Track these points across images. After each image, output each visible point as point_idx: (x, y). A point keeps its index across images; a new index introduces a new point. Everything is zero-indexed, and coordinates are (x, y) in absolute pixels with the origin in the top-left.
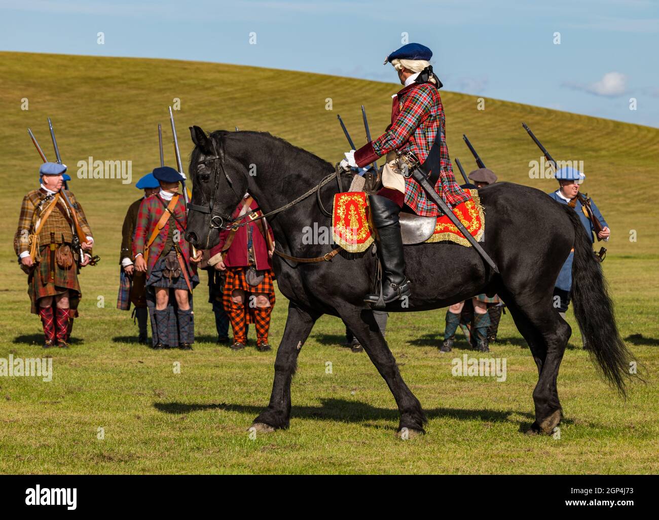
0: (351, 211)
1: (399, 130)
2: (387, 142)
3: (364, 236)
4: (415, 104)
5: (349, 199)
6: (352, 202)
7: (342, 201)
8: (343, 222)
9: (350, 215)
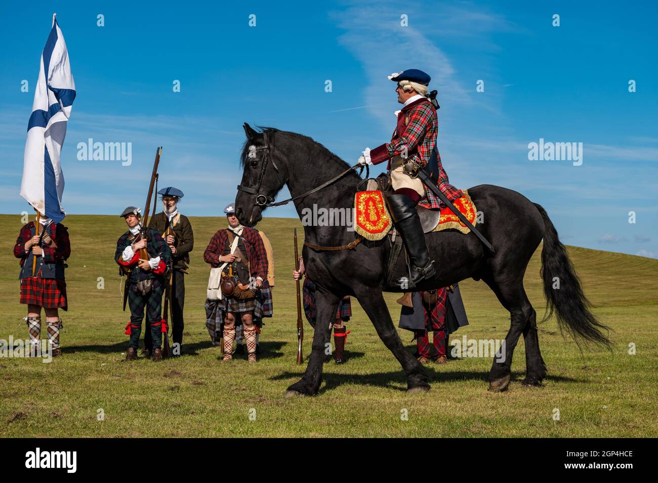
0: (370, 206)
1: (411, 136)
2: (400, 145)
3: (382, 226)
4: (421, 116)
5: (368, 196)
6: (370, 199)
7: (362, 198)
8: (364, 215)
9: (369, 209)
